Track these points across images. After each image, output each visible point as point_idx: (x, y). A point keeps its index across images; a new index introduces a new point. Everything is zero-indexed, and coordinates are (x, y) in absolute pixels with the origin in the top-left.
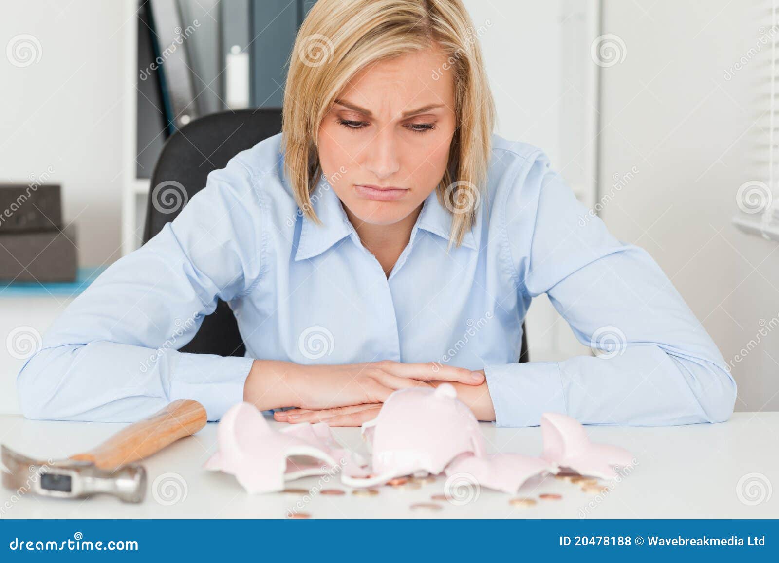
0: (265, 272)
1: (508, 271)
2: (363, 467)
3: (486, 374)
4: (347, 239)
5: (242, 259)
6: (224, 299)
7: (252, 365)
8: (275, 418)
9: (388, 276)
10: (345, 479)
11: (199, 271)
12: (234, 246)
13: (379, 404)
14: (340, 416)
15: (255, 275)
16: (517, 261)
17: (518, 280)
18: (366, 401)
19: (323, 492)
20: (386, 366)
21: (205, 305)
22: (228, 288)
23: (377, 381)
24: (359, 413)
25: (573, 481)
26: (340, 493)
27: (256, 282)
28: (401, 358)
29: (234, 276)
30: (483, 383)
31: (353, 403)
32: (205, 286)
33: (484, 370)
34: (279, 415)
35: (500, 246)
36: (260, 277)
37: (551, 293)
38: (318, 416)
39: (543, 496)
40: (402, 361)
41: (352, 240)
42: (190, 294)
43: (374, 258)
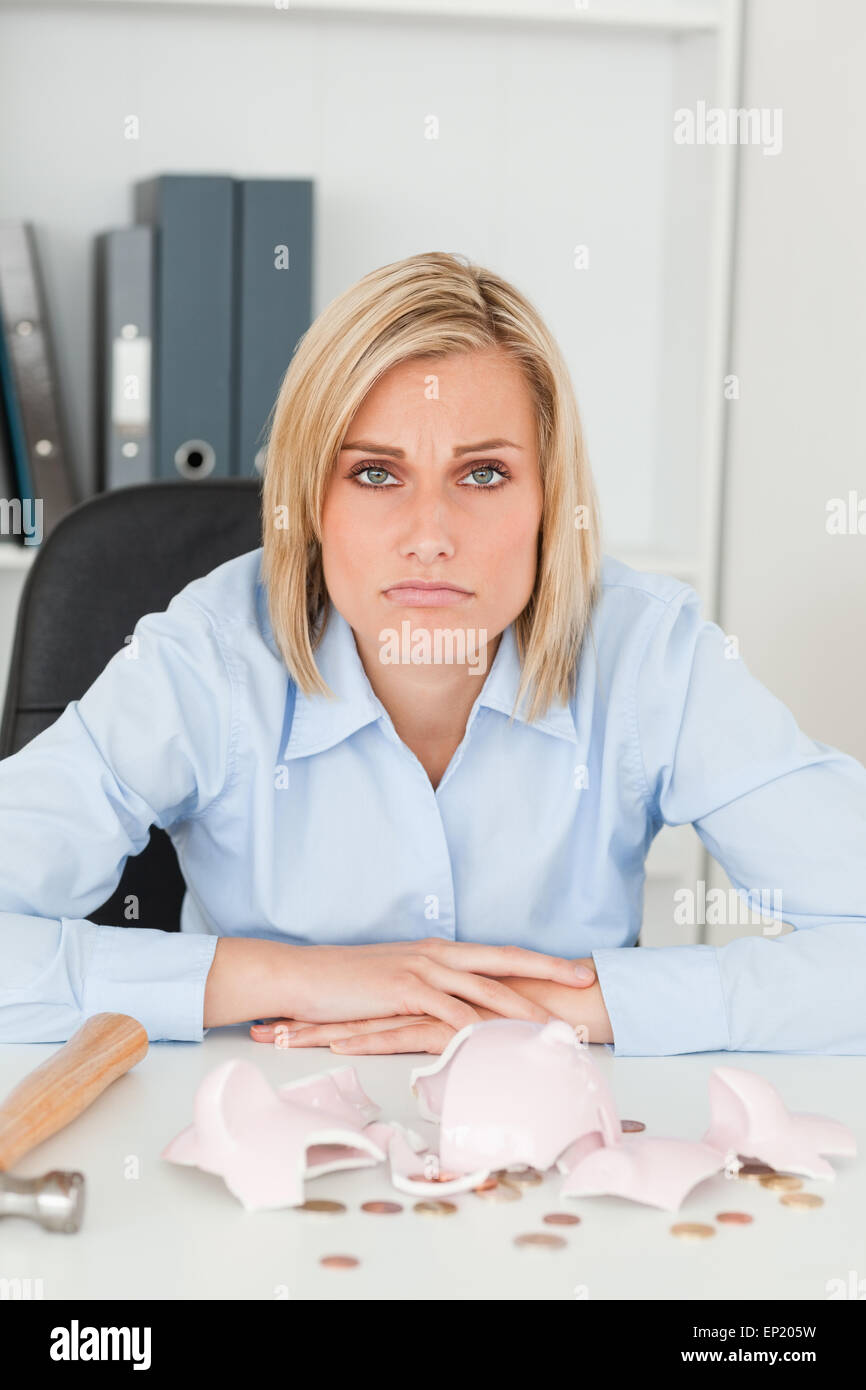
0: (233, 783)
1: (636, 787)
2: (421, 1153)
3: (598, 969)
4: (373, 726)
5: (196, 766)
6: (161, 826)
7: (214, 948)
8: (253, 1035)
9: (435, 786)
10: (400, 1181)
11: (125, 787)
12: (184, 744)
13: (423, 1017)
14: (363, 1037)
15: (215, 792)
16: (652, 773)
17: (649, 800)
18: (403, 1010)
19: (368, 1207)
20: (434, 951)
21: (133, 841)
22: (168, 810)
23: (421, 979)
24: (395, 1031)
25: (765, 1182)
26: (392, 1208)
27: (215, 800)
28: (457, 932)
29: (181, 791)
30: (591, 985)
31: (381, 1014)
32: (132, 811)
33: (592, 958)
34: (257, 1031)
35: (623, 747)
36: (224, 793)
37: (702, 824)
38: (327, 1034)
39: (723, 1217)
40: (459, 938)
41: (380, 731)
42: (112, 826)
43: (415, 759)
